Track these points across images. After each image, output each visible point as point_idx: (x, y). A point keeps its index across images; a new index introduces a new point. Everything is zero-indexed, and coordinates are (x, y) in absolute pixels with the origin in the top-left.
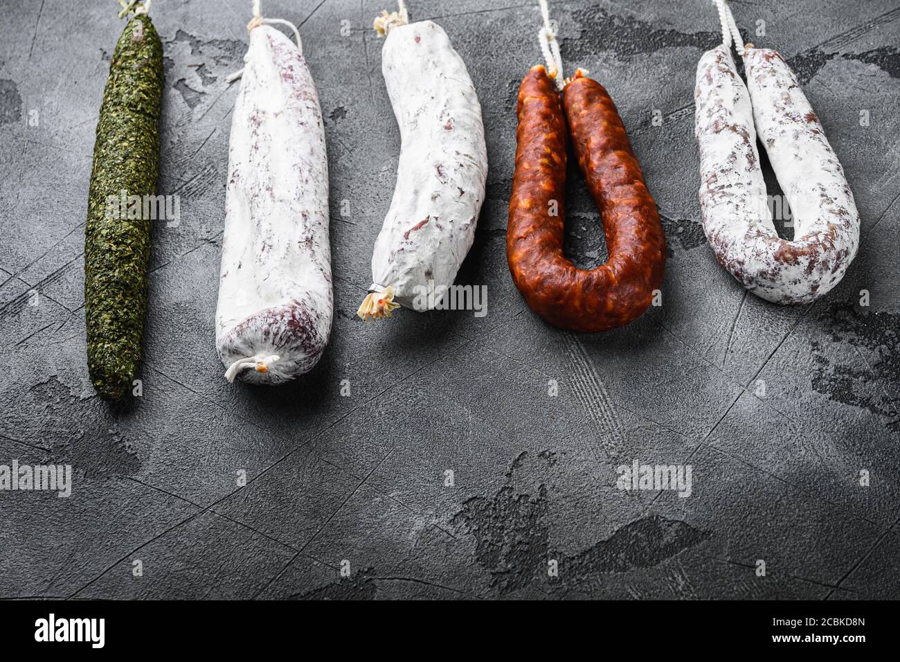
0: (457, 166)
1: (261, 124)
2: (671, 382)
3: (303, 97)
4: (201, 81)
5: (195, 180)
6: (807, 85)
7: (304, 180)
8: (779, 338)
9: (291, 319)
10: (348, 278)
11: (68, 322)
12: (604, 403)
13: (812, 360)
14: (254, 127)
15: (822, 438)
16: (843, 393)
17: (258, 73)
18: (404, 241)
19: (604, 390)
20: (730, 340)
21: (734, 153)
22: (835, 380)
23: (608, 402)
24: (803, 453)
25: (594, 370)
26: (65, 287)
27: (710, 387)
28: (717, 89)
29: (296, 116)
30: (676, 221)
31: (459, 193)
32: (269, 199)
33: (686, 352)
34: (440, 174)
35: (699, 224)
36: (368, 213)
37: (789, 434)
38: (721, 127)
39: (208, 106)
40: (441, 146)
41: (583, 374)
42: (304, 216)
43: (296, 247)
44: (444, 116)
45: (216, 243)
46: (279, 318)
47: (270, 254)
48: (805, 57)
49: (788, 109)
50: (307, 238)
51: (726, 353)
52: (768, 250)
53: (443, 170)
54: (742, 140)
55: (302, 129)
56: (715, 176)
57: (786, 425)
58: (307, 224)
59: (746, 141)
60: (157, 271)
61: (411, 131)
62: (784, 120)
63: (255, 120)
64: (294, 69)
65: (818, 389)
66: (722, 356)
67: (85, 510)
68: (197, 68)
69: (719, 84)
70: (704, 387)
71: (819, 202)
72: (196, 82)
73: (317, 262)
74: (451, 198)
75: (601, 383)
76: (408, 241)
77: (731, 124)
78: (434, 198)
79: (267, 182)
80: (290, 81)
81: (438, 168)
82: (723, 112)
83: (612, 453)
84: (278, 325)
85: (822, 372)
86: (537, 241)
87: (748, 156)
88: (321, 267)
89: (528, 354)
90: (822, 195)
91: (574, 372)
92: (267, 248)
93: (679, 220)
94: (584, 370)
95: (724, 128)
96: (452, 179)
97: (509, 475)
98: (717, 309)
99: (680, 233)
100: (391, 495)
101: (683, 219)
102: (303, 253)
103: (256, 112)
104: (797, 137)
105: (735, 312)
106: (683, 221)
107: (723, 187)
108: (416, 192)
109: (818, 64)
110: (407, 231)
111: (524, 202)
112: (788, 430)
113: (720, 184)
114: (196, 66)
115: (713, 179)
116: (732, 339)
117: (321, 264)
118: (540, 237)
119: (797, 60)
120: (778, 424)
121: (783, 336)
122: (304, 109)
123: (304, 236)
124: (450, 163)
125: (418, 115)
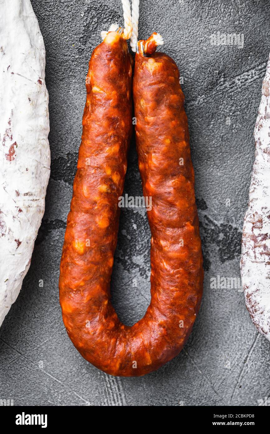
0: (16, 213)
20: (241, 373)
25: (123, 396)
30: (219, 225)
31: (15, 244)
33: (202, 384)
35: (238, 231)
44: (7, 138)
51: (235, 387)
56: (261, 221)
66: (230, 391)
74: (7, 253)
86: (85, 301)
91: (107, 398)
93: (222, 225)
94: (115, 395)
96: (10, 230)
98: (236, 337)
99: (220, 241)
101: (226, 223)
106: (225, 226)
111: (79, 245)
113: (264, 232)
115: (258, 224)
116: (242, 373)
124: (9, 208)
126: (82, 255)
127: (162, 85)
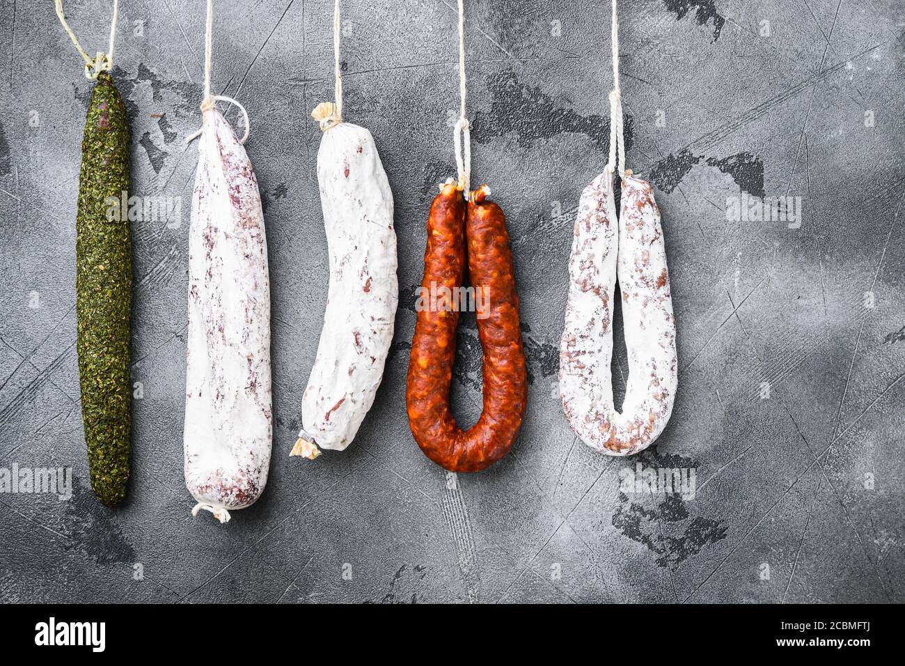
0: (371, 334)
1: (214, 246)
2: (515, 509)
3: (248, 225)
4: (162, 136)
5: (163, 262)
6: (670, 195)
7: (249, 320)
8: (597, 473)
9: (238, 493)
10: (285, 384)
11: (72, 412)
12: (464, 525)
13: (616, 497)
14: (208, 249)
15: (610, 569)
16: (632, 531)
17: (210, 174)
18: (325, 422)
19: (466, 512)
21: (593, 319)
22: (629, 517)
23: (468, 524)
24: (595, 580)
25: (461, 492)
26: (67, 375)
27: (541, 516)
28: (592, 241)
29: (242, 248)
30: (541, 345)
31: (371, 360)
32: (221, 342)
33: (529, 482)
34: (357, 343)
36: (302, 315)
37: (588, 563)
38: (588, 287)
39: (170, 171)
40: (360, 308)
41: (453, 496)
42: (249, 360)
43: (242, 391)
44: (364, 274)
45: (183, 338)
46: (229, 492)
47: (223, 404)
48: (676, 158)
49: (645, 272)
50: (252, 383)
51: (557, 485)
52: (601, 439)
53: (361, 339)
54: (602, 304)
55: (247, 262)
56: (574, 340)
57: (587, 555)
58: (252, 368)
59: (605, 305)
60: (137, 364)
61: (337, 281)
62: (639, 282)
63: (208, 240)
64: (241, 190)
65: (616, 524)
66: (553, 488)
67: (100, 592)
68: (159, 119)
69: (595, 237)
70: (537, 516)
71: (648, 383)
72: (158, 137)
73: (260, 403)
74: (364, 367)
75: (464, 506)
76: (329, 422)
77: (596, 285)
78: (351, 372)
79: (219, 319)
80: (237, 205)
81: (356, 336)
82: (592, 270)
83: (465, 570)
84: (229, 497)
85: (621, 508)
86: (428, 408)
87: (604, 320)
88: (263, 407)
89: (415, 474)
90: (653, 375)
91: (447, 494)
92: (220, 397)
93: (543, 345)
94: (454, 492)
95: (590, 289)
96: (366, 349)
97: (392, 584)
98: (557, 441)
99: (542, 359)
100: (311, 596)
101: (547, 344)
102: (248, 397)
103: (208, 230)
104: (645, 305)
105: (570, 446)
106: (546, 346)
107: (578, 353)
108: (337, 363)
109: (686, 168)
110: (328, 411)
111: (423, 361)
112: (588, 560)
113: (577, 349)
114: (158, 116)
115: (572, 343)
116: (563, 472)
117: (262, 404)
118: (432, 402)
119: (669, 161)
120: (583, 553)
121: (600, 472)
122: (249, 239)
123: (249, 381)
124: (366, 330)
125: (343, 263)
126: (425, 370)
127: (490, 228)
